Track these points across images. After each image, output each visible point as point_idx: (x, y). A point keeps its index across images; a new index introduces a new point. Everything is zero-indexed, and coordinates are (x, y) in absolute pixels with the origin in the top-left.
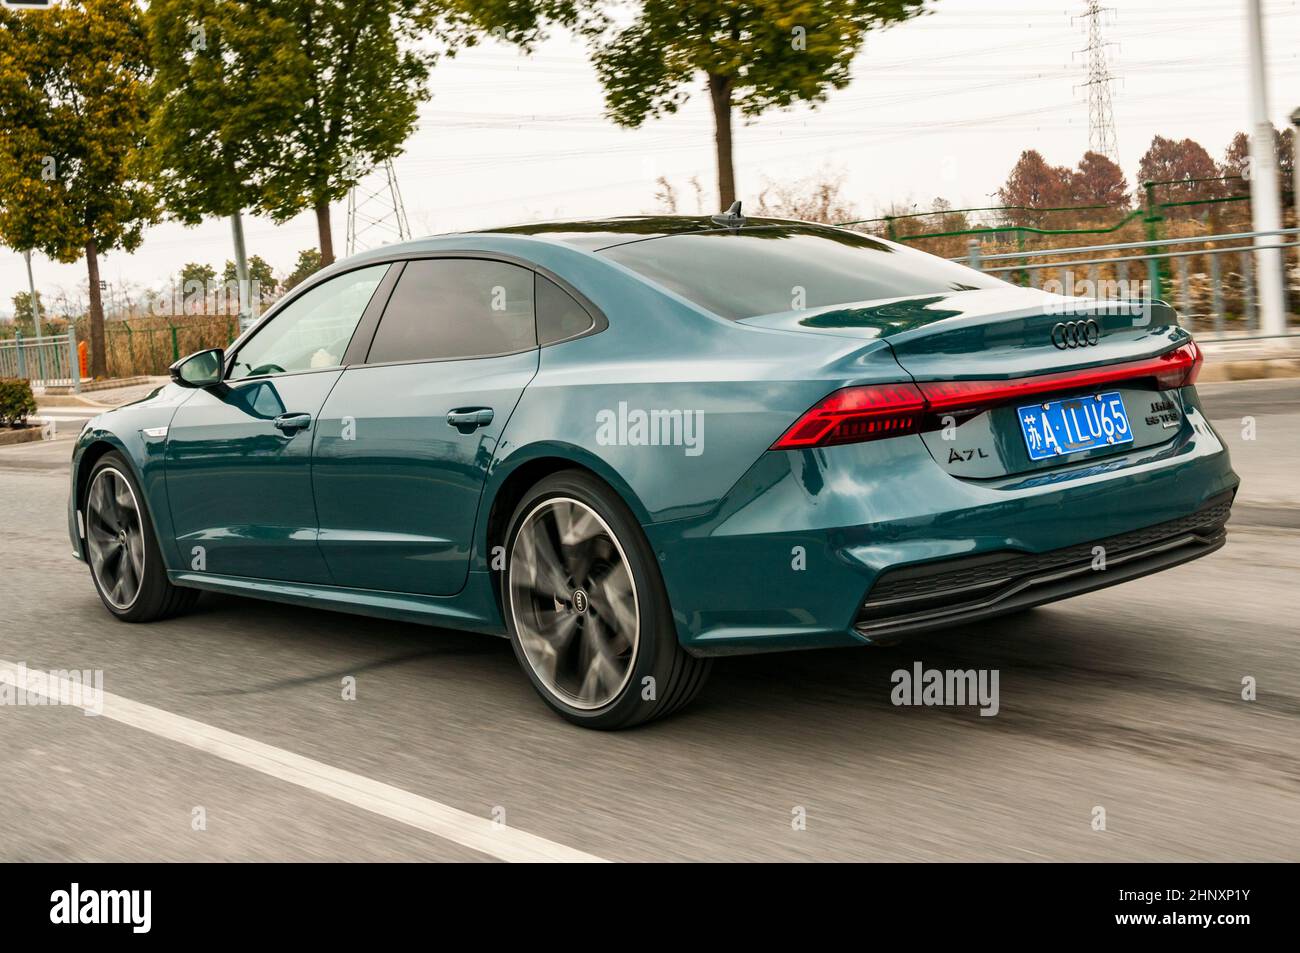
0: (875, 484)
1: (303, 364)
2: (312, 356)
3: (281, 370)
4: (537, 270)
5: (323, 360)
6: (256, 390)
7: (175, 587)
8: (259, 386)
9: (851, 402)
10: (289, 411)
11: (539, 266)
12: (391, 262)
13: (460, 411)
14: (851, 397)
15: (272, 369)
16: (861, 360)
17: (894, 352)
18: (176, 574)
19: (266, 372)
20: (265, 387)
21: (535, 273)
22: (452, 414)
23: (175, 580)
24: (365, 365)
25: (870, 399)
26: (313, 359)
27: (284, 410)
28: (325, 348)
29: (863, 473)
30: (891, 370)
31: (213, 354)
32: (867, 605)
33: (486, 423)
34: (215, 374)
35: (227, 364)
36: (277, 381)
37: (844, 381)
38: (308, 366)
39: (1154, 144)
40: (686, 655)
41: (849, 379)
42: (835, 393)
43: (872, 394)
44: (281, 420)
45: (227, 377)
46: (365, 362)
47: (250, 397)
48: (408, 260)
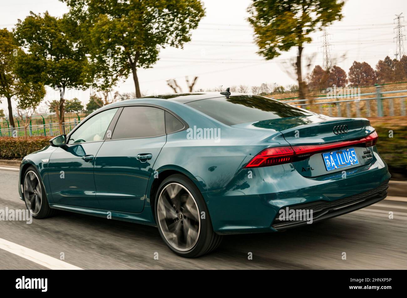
0: (279, 179)
1: (91, 140)
2: (94, 137)
3: (84, 141)
4: (166, 110)
5: (97, 138)
6: (76, 148)
7: (51, 209)
8: (77, 146)
9: (271, 152)
10: (87, 154)
11: (166, 109)
12: (119, 107)
13: (141, 155)
14: (270, 151)
15: (82, 141)
16: (273, 139)
17: (283, 136)
18: (51, 205)
19: (80, 142)
20: (79, 146)
21: (165, 111)
22: (139, 156)
23: (51, 207)
24: (111, 140)
25: (277, 152)
26: (94, 138)
27: (85, 154)
28: (98, 134)
29: (275, 176)
30: (283, 142)
31: (63, 136)
32: (276, 219)
33: (150, 159)
34: (64, 142)
35: (67, 139)
36: (83, 145)
37: (267, 146)
38: (93, 140)
39: (353, 64)
40: (215, 234)
41: (270, 145)
42: (265, 150)
43: (277, 149)
44: (84, 157)
45: (67, 143)
46: (111, 139)
47: (75, 149)
48: (124, 107)
